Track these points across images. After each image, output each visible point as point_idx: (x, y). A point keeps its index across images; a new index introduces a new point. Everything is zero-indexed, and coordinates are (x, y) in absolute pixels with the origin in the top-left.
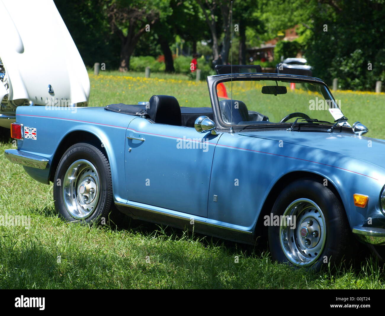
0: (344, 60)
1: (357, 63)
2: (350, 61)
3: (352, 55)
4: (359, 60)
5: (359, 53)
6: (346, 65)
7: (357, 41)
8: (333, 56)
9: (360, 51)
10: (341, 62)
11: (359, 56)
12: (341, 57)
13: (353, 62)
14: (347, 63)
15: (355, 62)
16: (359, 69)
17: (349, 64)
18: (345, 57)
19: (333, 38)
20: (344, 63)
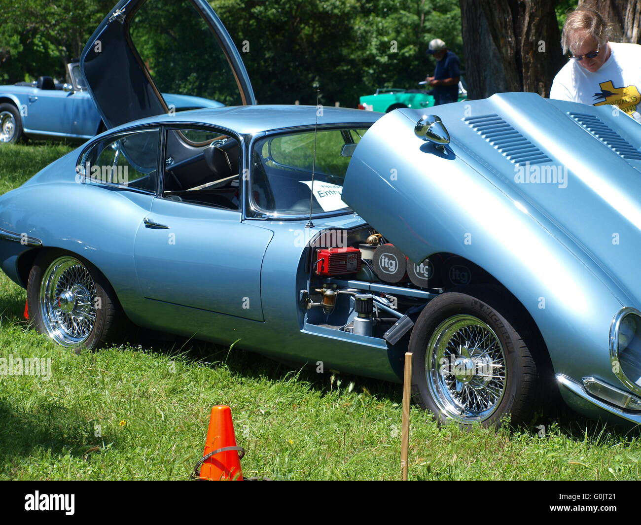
0: (183, 82)
1: (193, 85)
2: (188, 83)
3: (189, 78)
4: (195, 82)
5: (195, 76)
6: (184, 87)
7: (192, 66)
8: (173, 80)
9: (195, 74)
10: (180, 84)
11: (195, 79)
12: (179, 80)
13: (190, 85)
14: (185, 85)
15: (192, 84)
16: (196, 90)
17: (187, 86)
18: (184, 81)
19: (172, 65)
20: (183, 85)
